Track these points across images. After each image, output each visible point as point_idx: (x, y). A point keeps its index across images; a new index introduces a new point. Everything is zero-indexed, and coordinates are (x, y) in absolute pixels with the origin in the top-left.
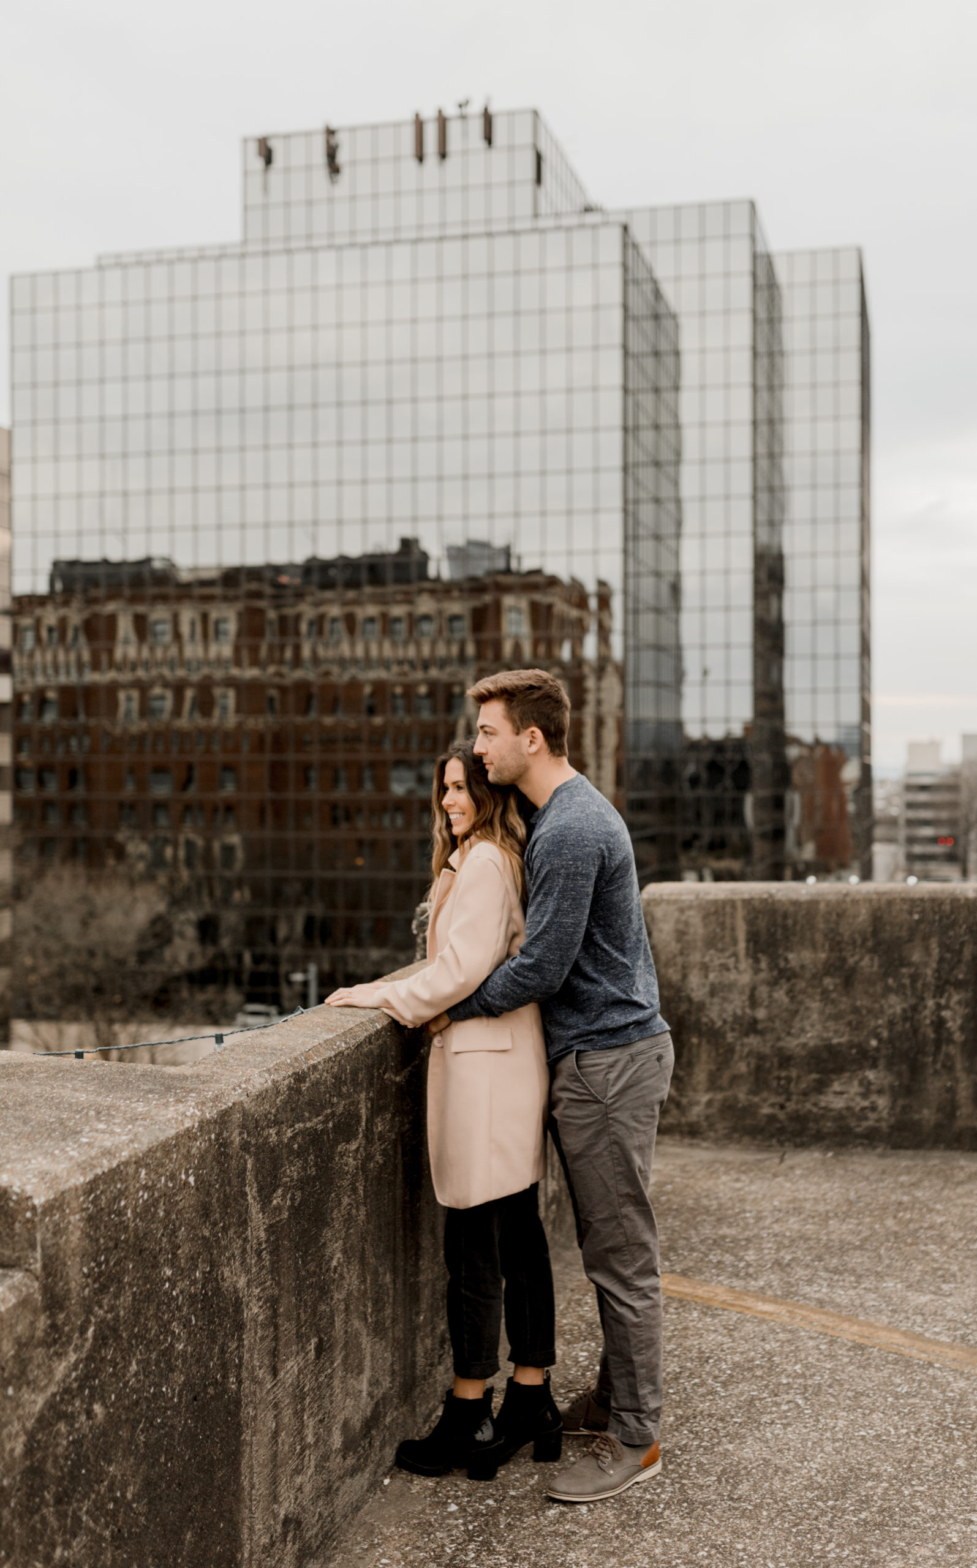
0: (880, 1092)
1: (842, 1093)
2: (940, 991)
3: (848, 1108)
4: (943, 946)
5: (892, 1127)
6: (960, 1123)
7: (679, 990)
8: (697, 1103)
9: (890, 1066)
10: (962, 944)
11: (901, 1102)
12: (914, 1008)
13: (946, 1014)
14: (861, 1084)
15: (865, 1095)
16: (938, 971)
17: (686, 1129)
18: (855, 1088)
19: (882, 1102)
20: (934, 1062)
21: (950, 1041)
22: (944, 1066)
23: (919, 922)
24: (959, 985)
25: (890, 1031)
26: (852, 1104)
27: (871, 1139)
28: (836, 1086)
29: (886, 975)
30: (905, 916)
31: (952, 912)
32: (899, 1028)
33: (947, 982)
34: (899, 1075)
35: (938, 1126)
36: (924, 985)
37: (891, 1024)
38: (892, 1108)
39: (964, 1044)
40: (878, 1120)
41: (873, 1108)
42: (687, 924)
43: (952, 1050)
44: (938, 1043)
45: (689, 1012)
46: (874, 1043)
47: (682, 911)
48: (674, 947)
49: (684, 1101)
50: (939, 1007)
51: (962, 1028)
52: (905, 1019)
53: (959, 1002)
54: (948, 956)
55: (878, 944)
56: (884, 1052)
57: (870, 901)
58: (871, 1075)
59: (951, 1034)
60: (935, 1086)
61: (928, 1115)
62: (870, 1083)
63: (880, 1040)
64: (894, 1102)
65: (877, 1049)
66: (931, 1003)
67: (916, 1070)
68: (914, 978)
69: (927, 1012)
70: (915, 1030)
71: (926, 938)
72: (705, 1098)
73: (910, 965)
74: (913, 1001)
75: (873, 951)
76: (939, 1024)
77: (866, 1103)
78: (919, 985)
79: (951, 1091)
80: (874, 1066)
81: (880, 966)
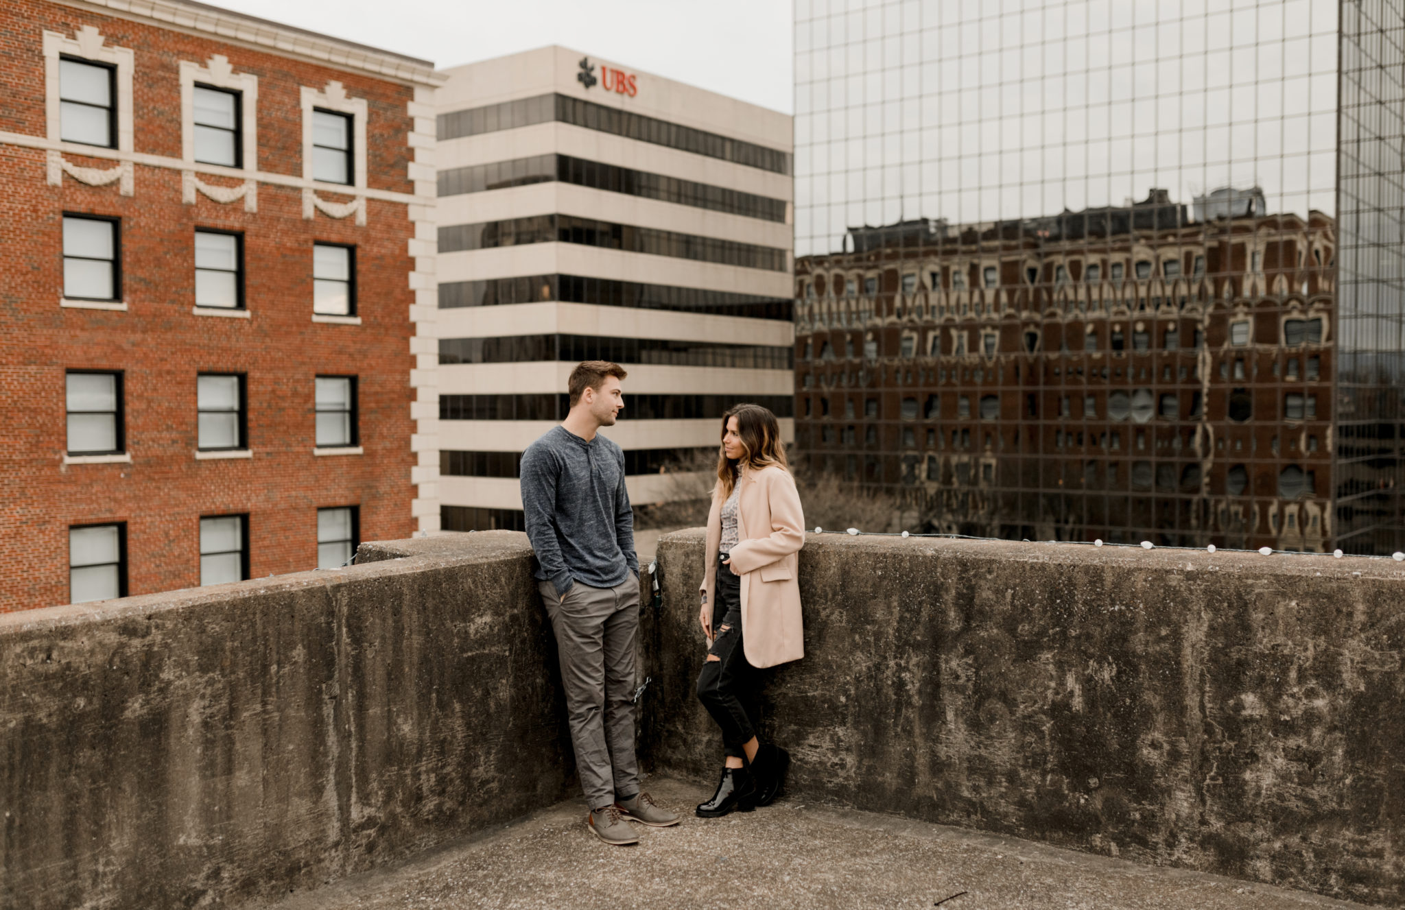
0: (848, 750)
1: (816, 747)
2: (900, 652)
3: (821, 763)
4: (905, 606)
5: (858, 787)
6: (919, 791)
7: (686, 632)
8: (700, 742)
9: (856, 724)
10: (920, 603)
11: (866, 762)
12: (877, 667)
13: (906, 676)
14: (832, 740)
15: (835, 752)
16: (898, 630)
17: (691, 766)
18: (827, 744)
19: (850, 760)
20: (896, 725)
21: (909, 704)
22: (904, 730)
23: (882, 578)
24: (917, 646)
25: (857, 689)
26: (825, 759)
27: (840, 794)
28: (811, 740)
29: (853, 631)
30: (869, 571)
31: (911, 570)
32: (864, 686)
33: (907, 643)
34: (865, 734)
35: (899, 791)
36: (887, 644)
37: (858, 680)
38: (859, 768)
39: (922, 708)
40: (846, 779)
41: (843, 766)
42: (690, 567)
43: (911, 714)
44: (899, 705)
45: (693, 653)
46: (843, 699)
47: (687, 555)
48: (682, 590)
49: (690, 739)
50: (900, 668)
51: (920, 692)
52: (870, 677)
53: (917, 665)
54: (907, 615)
55: (847, 598)
56: (851, 709)
57: (839, 554)
58: (840, 731)
59: (910, 697)
60: (896, 749)
61: (890, 779)
62: (840, 740)
63: (848, 697)
64: (860, 762)
65: (846, 706)
66: (892, 663)
67: (879, 730)
68: (878, 636)
69: (889, 673)
70: (879, 690)
71: (887, 596)
72: (705, 739)
73: (874, 622)
74: (876, 659)
75: (842, 605)
76: (900, 685)
77: (836, 760)
78: (882, 644)
79: (910, 756)
80: (843, 723)
81: (848, 622)
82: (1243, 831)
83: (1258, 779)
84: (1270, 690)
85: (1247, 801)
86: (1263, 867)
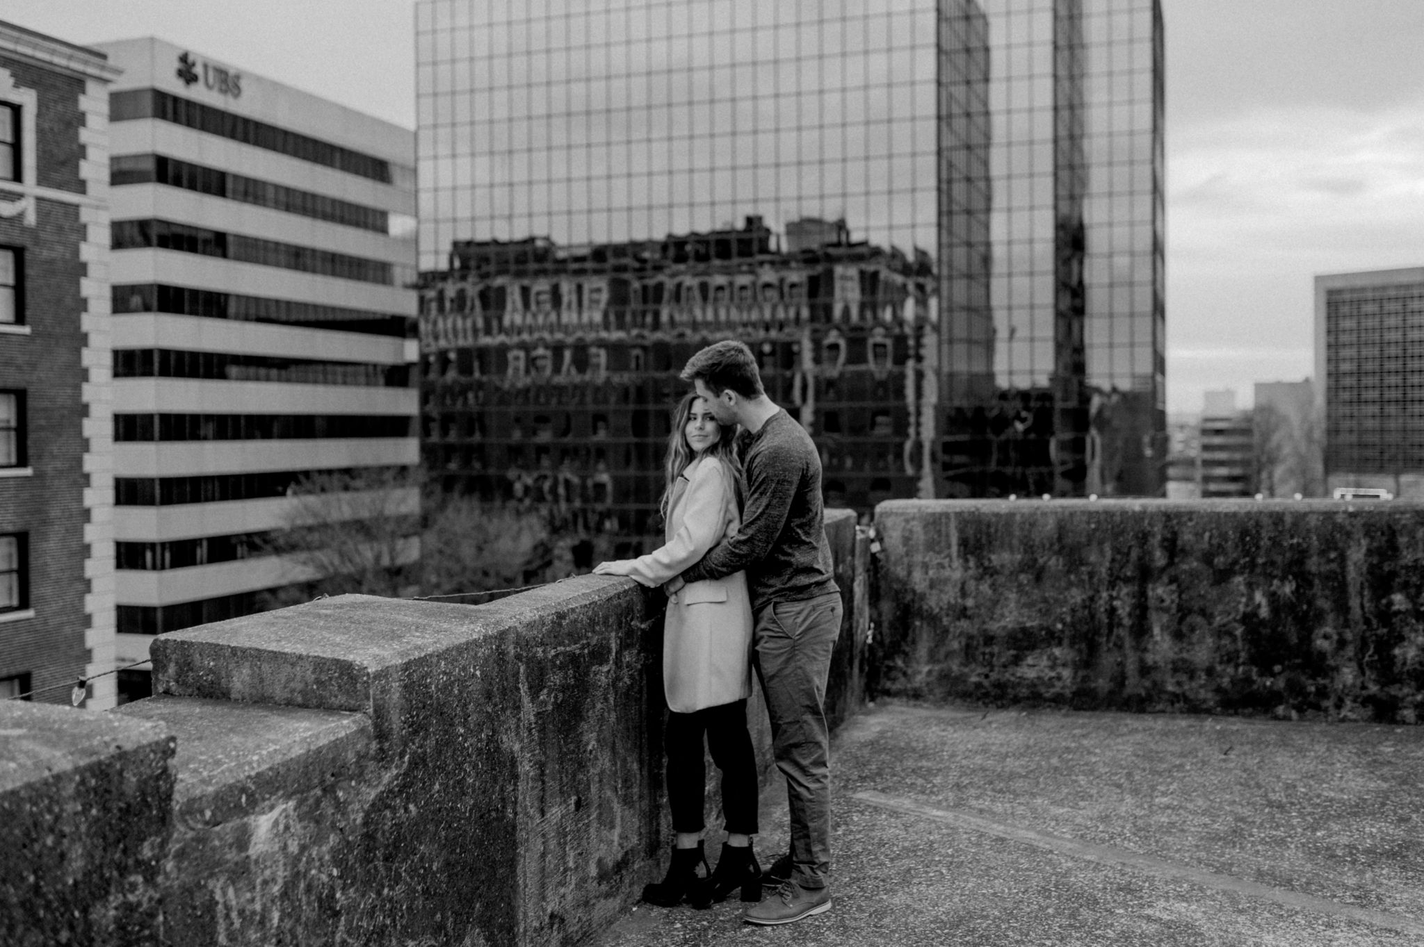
0: (1064, 665)
1: (1034, 666)
2: (1112, 585)
3: (1039, 678)
4: (1116, 550)
5: (1074, 693)
6: (1128, 691)
7: (905, 584)
8: (920, 672)
9: (1072, 645)
10: (1130, 547)
11: (1081, 673)
12: (1092, 599)
13: (1116, 603)
14: (1049, 658)
15: (1052, 668)
16: (1110, 569)
17: (911, 693)
18: (1044, 662)
19: (1066, 673)
20: (1108, 641)
21: (1120, 625)
22: (1115, 644)
23: (1095, 530)
24: (1127, 580)
25: (1073, 617)
26: (1042, 675)
27: (1058, 701)
28: (1030, 660)
29: (1069, 572)
30: (1084, 526)
31: (1122, 522)
32: (1079, 614)
33: (1118, 578)
34: (1080, 651)
35: (1111, 692)
36: (1100, 580)
37: (1073, 611)
38: (1074, 678)
39: (1132, 627)
40: (1063, 688)
41: (1059, 678)
42: (911, 531)
43: (1122, 632)
44: (1111, 627)
45: (913, 601)
46: (1059, 626)
47: (907, 521)
48: (901, 550)
49: (910, 671)
50: (1112, 598)
51: (1130, 615)
52: (1085, 607)
53: (1128, 594)
54: (1118, 557)
55: (1062, 548)
56: (1067, 633)
57: (1056, 513)
58: (1057, 651)
59: (1121, 619)
60: (1108, 660)
61: (1102, 684)
62: (1056, 658)
63: (1064, 624)
64: (1076, 673)
65: (1062, 631)
66: (1105, 595)
67: (1093, 648)
68: (1091, 575)
69: (1102, 602)
70: (1092, 616)
71: (1101, 543)
72: (926, 669)
73: (1087, 564)
74: (1090, 593)
75: (1059, 552)
76: (1112, 611)
77: (1053, 674)
78: (1095, 580)
79: (1121, 664)
80: (1060, 644)
81: (1064, 565)
82: (1394, 690)
83: (1404, 654)
84: (1413, 591)
85: (1396, 670)
86: (1409, 714)
